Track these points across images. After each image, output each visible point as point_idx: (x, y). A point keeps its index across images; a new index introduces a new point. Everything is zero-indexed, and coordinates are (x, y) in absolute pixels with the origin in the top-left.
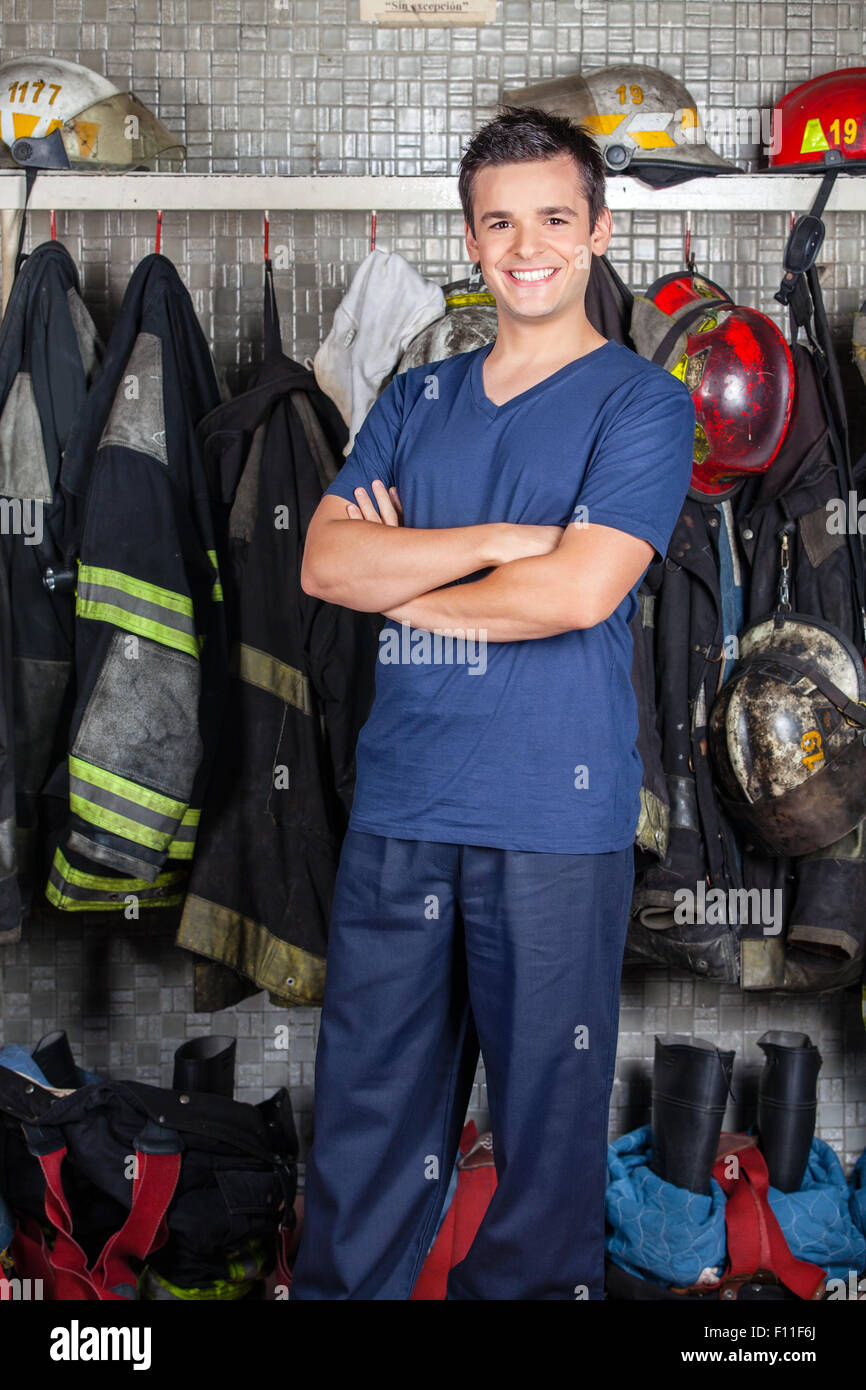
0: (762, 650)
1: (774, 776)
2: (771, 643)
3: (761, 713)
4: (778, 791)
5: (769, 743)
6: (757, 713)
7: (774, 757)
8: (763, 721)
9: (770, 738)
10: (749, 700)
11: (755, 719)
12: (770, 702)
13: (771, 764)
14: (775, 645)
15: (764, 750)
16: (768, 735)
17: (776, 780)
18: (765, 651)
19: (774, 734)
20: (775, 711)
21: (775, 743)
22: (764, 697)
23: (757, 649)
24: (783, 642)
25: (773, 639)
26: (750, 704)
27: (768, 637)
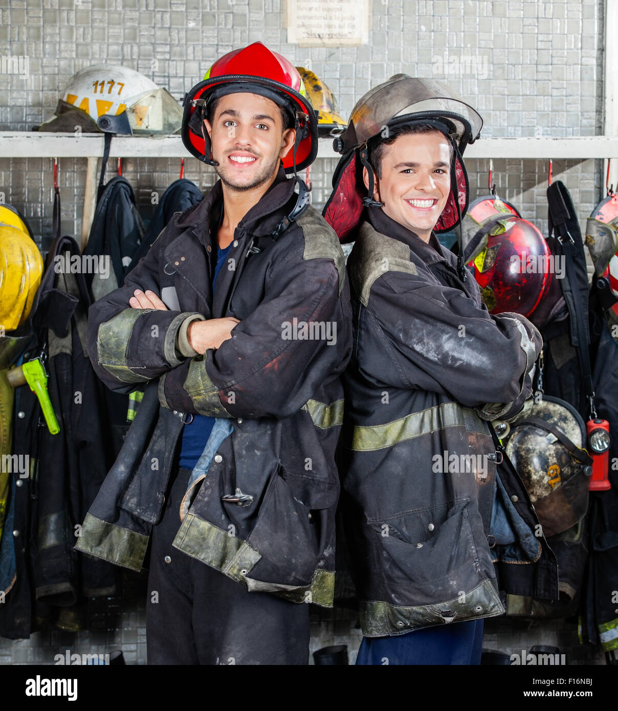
0: (526, 416)
1: (532, 490)
2: (531, 413)
3: (525, 454)
4: (533, 499)
5: (530, 471)
6: (523, 453)
7: (532, 479)
8: (526, 458)
9: (530, 468)
10: (518, 445)
11: (521, 456)
12: (531, 447)
13: (530, 484)
14: (534, 414)
15: (526, 475)
16: (529, 466)
17: (532, 493)
18: (528, 417)
19: (533, 466)
20: (533, 452)
21: (533, 471)
22: (527, 444)
23: (523, 416)
24: (539, 412)
25: (532, 411)
26: (518, 448)
27: (529, 409)
